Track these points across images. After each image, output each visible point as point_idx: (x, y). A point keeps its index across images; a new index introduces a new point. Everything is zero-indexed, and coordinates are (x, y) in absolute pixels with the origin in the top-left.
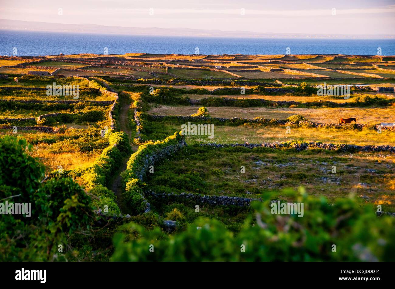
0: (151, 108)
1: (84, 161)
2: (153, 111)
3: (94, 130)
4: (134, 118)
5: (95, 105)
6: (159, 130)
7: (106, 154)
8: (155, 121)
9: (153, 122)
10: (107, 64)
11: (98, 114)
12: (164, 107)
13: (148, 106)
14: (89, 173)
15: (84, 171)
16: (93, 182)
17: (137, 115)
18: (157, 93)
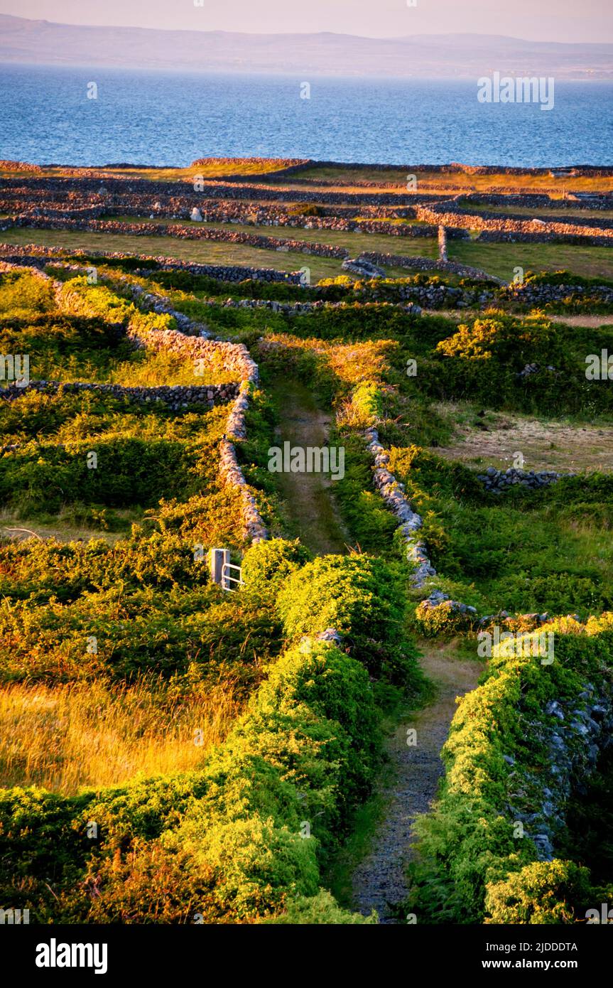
0: (452, 431)
1: (140, 734)
2: (470, 450)
3: (165, 546)
4: (373, 486)
5: (122, 409)
6: (542, 557)
7: (291, 690)
8: (498, 502)
9: (491, 513)
10: (105, 214)
11: (153, 460)
12: (530, 429)
13: (436, 421)
14: (215, 815)
15: (178, 797)
16: (254, 872)
17: (390, 467)
18: (485, 345)
